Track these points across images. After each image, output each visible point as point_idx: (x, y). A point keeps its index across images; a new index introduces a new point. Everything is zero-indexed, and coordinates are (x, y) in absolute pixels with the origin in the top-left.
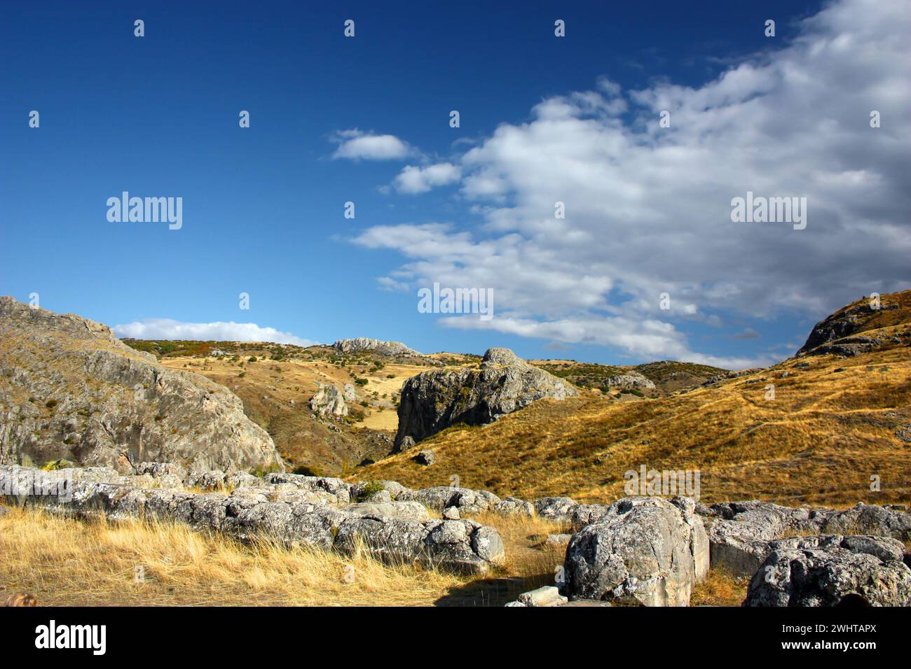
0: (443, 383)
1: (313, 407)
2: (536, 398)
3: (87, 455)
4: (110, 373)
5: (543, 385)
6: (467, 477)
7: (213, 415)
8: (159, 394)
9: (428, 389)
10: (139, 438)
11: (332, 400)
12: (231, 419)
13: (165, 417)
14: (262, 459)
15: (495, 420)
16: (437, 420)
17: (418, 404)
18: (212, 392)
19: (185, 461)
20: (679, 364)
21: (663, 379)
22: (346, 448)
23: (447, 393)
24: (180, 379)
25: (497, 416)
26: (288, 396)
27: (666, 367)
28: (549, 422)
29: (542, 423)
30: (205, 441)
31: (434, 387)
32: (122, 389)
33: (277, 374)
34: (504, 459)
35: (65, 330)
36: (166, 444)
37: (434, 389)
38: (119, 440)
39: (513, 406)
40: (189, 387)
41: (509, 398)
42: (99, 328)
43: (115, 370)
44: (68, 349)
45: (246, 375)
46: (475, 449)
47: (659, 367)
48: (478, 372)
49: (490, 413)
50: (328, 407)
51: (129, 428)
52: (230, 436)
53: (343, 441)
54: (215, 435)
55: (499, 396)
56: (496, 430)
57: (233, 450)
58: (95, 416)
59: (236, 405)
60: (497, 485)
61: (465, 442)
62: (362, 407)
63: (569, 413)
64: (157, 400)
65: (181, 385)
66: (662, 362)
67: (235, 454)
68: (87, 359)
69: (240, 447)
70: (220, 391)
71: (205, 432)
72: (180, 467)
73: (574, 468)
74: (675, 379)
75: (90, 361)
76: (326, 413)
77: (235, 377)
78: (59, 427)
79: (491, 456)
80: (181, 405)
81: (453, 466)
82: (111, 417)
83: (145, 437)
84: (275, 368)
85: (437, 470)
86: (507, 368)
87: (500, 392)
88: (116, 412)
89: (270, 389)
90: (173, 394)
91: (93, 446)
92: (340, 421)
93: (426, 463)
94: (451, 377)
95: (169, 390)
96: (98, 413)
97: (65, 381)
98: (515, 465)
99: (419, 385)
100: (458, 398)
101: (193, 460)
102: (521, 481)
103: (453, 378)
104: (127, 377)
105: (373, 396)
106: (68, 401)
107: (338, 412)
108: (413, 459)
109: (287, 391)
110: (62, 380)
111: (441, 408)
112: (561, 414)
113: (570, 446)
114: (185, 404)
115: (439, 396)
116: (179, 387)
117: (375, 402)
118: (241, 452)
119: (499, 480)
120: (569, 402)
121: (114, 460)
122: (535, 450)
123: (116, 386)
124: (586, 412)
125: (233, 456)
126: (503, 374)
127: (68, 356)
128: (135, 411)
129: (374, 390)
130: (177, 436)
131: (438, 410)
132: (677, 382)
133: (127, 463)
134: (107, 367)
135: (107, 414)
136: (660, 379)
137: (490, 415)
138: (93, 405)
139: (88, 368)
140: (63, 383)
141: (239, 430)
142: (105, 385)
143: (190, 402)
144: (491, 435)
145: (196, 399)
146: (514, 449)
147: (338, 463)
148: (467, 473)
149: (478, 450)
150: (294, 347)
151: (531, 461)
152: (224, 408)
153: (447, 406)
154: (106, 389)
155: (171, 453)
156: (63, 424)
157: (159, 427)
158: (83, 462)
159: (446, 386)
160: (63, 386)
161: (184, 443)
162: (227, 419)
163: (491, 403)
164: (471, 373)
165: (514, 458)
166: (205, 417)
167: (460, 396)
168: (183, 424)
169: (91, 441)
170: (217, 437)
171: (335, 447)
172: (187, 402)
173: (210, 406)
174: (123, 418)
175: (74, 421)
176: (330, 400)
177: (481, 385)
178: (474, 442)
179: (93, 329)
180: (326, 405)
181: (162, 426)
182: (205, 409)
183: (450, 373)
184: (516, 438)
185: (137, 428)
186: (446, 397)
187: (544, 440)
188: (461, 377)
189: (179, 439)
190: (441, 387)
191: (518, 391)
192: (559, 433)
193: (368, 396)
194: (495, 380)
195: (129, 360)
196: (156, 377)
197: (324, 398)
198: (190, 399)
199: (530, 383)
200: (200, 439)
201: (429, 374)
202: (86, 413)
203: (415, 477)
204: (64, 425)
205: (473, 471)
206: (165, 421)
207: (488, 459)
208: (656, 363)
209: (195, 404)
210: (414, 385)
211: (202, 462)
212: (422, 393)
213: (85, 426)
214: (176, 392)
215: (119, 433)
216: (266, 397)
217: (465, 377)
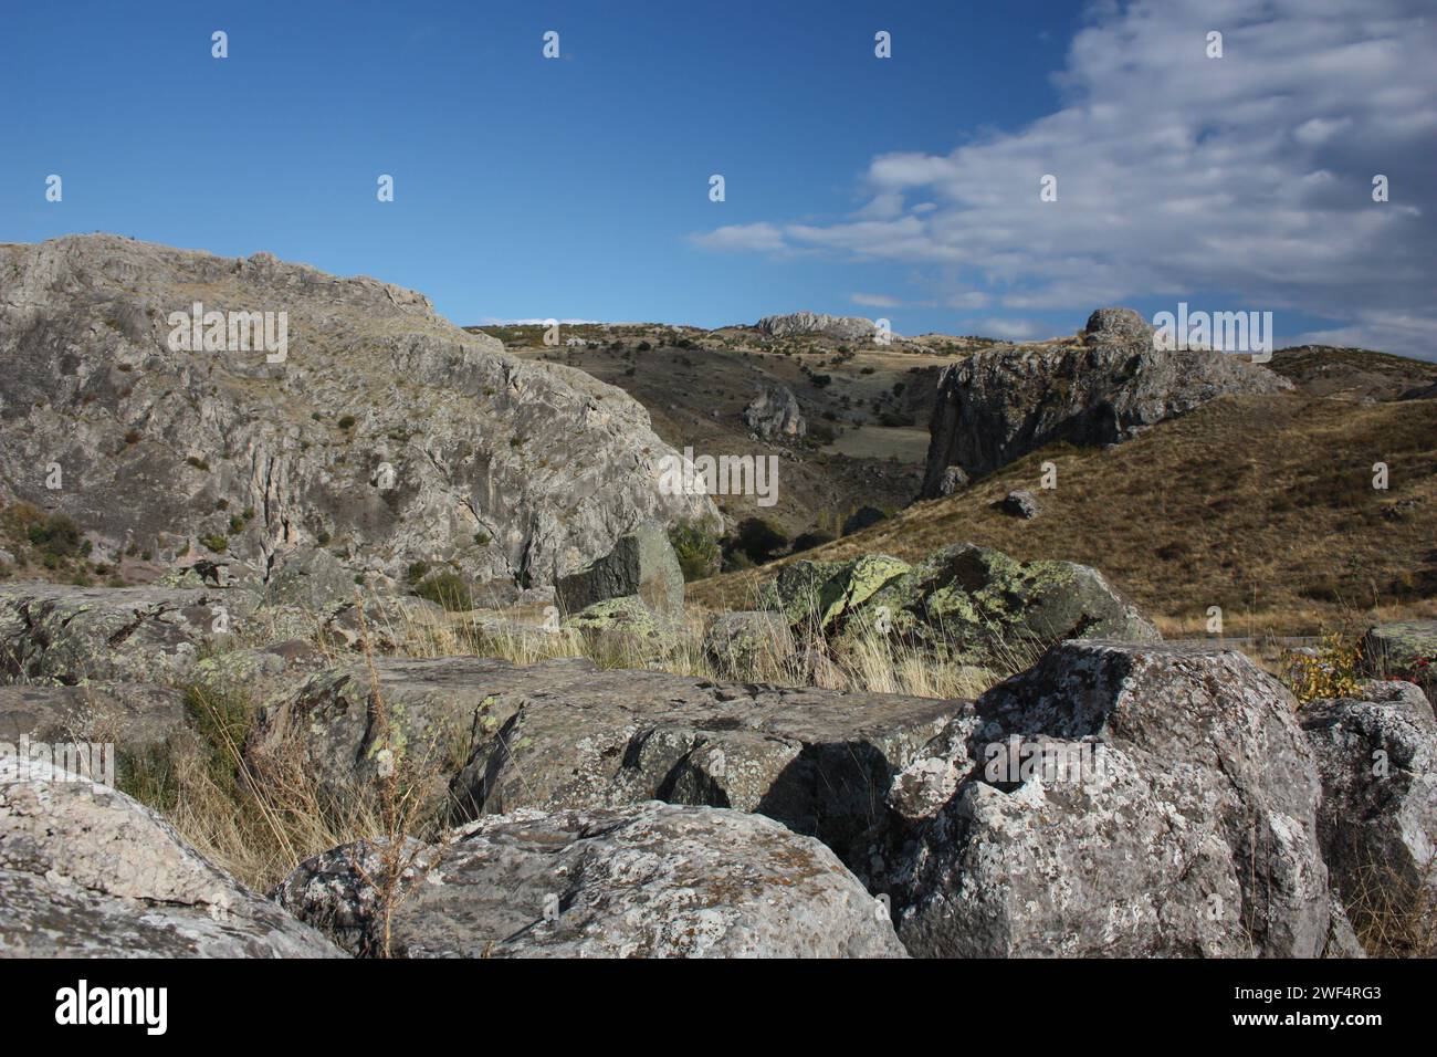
0: (1016, 372)
1: (751, 421)
2: (1204, 396)
3: (407, 504)
4: (433, 370)
5: (1215, 373)
6: (1117, 542)
7: (604, 436)
8: (514, 403)
9: (989, 384)
10: (486, 474)
11: (780, 409)
12: (633, 442)
13: (526, 440)
14: (687, 507)
15: (1129, 436)
16: (1009, 438)
17: (969, 411)
18: (599, 398)
19: (563, 513)
20: (1335, 351)
21: (1307, 376)
22: (812, 488)
23: (1024, 390)
24: (546, 376)
25: (1134, 430)
26: (708, 405)
27: (1310, 356)
28: (1244, 440)
29: (1231, 442)
30: (593, 478)
31: (1000, 379)
32: (454, 397)
33: (685, 370)
34: (1178, 509)
35: (356, 303)
36: (531, 485)
37: (1001, 383)
38: (455, 478)
39: (1161, 410)
40: (561, 389)
41: (1153, 397)
42: (409, 298)
43: (441, 364)
44: (363, 334)
45: (637, 372)
46: (1113, 489)
47: (1298, 356)
48: (1083, 352)
49: (1118, 423)
50: (775, 422)
51: (470, 459)
52: (633, 469)
53: (807, 477)
54: (609, 468)
55: (1135, 392)
56: (1141, 456)
57: (639, 493)
58: (415, 441)
59: (639, 418)
60: (1186, 557)
61: (1086, 476)
62: (827, 421)
63: (1278, 423)
64: (512, 412)
65: (549, 387)
66: (1304, 347)
67: (642, 500)
68: (395, 348)
69: (651, 488)
70: (611, 395)
71: (592, 463)
72: (555, 521)
73: (1341, 527)
74: (1327, 377)
75: (399, 352)
76: (772, 431)
77: (620, 375)
78: (362, 460)
79: (1148, 503)
80: (551, 420)
81: (1079, 520)
82: (440, 442)
83: (496, 473)
84: (680, 360)
85: (1051, 527)
86: (1137, 344)
87: (1136, 385)
88: (448, 434)
89: (678, 394)
90: (536, 401)
91: (416, 489)
92: (796, 444)
93: (1023, 515)
94: (1032, 361)
95: (530, 395)
96: (419, 435)
97: (364, 385)
98: (1204, 519)
99: (972, 377)
100: (1047, 398)
101: (575, 511)
102: (1235, 551)
103: (1035, 362)
104: (461, 376)
105: (842, 404)
106: (371, 417)
107: (792, 429)
108: (994, 506)
109: (706, 397)
110: (359, 383)
111: (1015, 417)
112: (1265, 426)
113: (1311, 484)
114: (557, 418)
115: (1010, 395)
116: (545, 389)
117: (845, 414)
118: (653, 497)
119: (1185, 549)
120: (1272, 405)
121: (450, 511)
122: (1238, 491)
123: (445, 392)
124: (1311, 422)
125: (640, 502)
126: (1132, 354)
127: (365, 345)
128: (478, 432)
129: (841, 393)
130: (547, 471)
131: (1010, 420)
132: (1330, 381)
133: (470, 516)
134: (427, 360)
135: (433, 436)
136: (1299, 376)
137: (1119, 428)
138: (412, 423)
139: (397, 362)
140: (361, 388)
141: (649, 460)
142: (427, 389)
143: (565, 415)
144: (1135, 464)
145: (575, 410)
146: (1192, 489)
147: (801, 514)
148: (1112, 534)
149: (1120, 491)
150: (693, 330)
151: (1236, 513)
152: (622, 423)
153: (1027, 412)
154: (428, 396)
155: (540, 499)
156: (367, 454)
157: (518, 457)
158: (403, 515)
159: (1021, 377)
160: (361, 393)
161: (559, 482)
162: (627, 442)
163: (1120, 406)
164: (1068, 353)
165: (1198, 507)
166: (591, 439)
167: (1051, 395)
168: (557, 451)
169: (411, 482)
170: (612, 472)
171: (793, 487)
172: (560, 415)
173: (598, 420)
174: (460, 443)
175: (383, 449)
176: (777, 409)
177: (1091, 373)
178: (1104, 475)
179: (400, 300)
180: (772, 418)
181: (522, 455)
182: (590, 425)
183: (1030, 353)
184: (1189, 470)
185: (483, 459)
186: (1023, 396)
187: (1248, 473)
188: (1049, 362)
189: (551, 475)
190: (1014, 378)
191: (1169, 384)
192: (1274, 460)
193: (833, 404)
194: (1117, 365)
195: (461, 348)
196: (507, 375)
197: (766, 407)
198: (564, 409)
199: (1190, 369)
200: (586, 475)
201: (988, 357)
202: (400, 436)
203: (1010, 541)
204: (368, 457)
205: (1123, 529)
206: (526, 447)
207: (1144, 508)
208: (1292, 349)
209: (574, 418)
210: (962, 377)
211: (591, 513)
212: (976, 390)
213: (401, 457)
214: (541, 398)
215: (455, 468)
216: (673, 407)
217: (1058, 360)
